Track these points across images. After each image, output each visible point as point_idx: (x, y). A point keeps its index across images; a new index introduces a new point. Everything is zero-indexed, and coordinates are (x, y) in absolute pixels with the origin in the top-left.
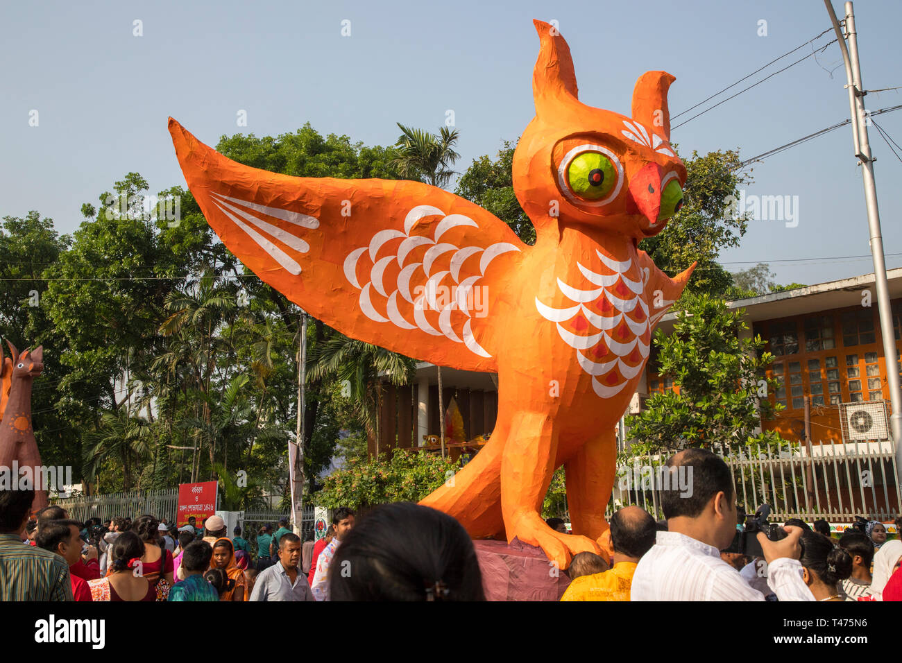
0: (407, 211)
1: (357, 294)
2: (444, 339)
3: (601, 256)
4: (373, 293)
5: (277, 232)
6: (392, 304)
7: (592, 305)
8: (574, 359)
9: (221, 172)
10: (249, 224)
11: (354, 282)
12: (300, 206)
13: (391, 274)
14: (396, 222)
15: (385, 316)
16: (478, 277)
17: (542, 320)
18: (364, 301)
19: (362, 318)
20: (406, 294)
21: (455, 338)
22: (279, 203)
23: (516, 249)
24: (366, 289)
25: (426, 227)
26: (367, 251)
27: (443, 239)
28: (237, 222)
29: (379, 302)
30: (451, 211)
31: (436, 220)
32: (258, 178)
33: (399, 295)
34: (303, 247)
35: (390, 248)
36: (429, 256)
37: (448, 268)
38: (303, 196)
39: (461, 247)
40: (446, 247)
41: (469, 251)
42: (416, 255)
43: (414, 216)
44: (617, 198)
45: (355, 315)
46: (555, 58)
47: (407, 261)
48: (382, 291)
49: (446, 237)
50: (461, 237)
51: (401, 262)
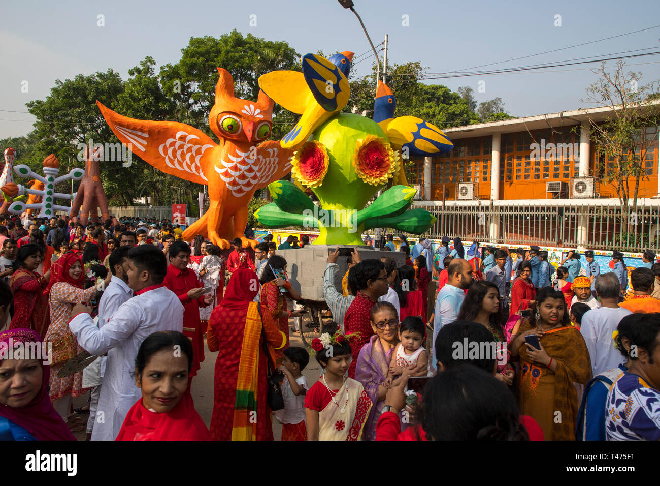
0: (176, 133)
1: (164, 158)
2: (194, 174)
3: (237, 151)
4: (169, 158)
5: (136, 138)
6: (176, 162)
7: (231, 168)
8: (225, 185)
9: (115, 119)
10: (126, 134)
11: (163, 155)
12: (141, 130)
13: (174, 152)
14: (173, 136)
15: (174, 166)
16: (201, 155)
17: (216, 172)
18: (167, 160)
19: (167, 166)
20: (180, 159)
21: (197, 174)
22: (134, 129)
23: (212, 147)
24: (167, 157)
25: (182, 138)
26: (165, 145)
27: (188, 143)
28: (123, 134)
29: (172, 162)
30: (190, 133)
31: (186, 136)
32: (128, 121)
33: (178, 159)
34: (145, 143)
35: (173, 144)
36: (185, 148)
37: (192, 152)
38: (142, 127)
39: (195, 145)
40: (190, 145)
41: (197, 147)
42: (181, 147)
43: (178, 135)
44: (240, 133)
45: (165, 165)
46: (224, 82)
47: (179, 149)
48: (172, 158)
49: (190, 142)
50: (195, 142)
51: (177, 149)
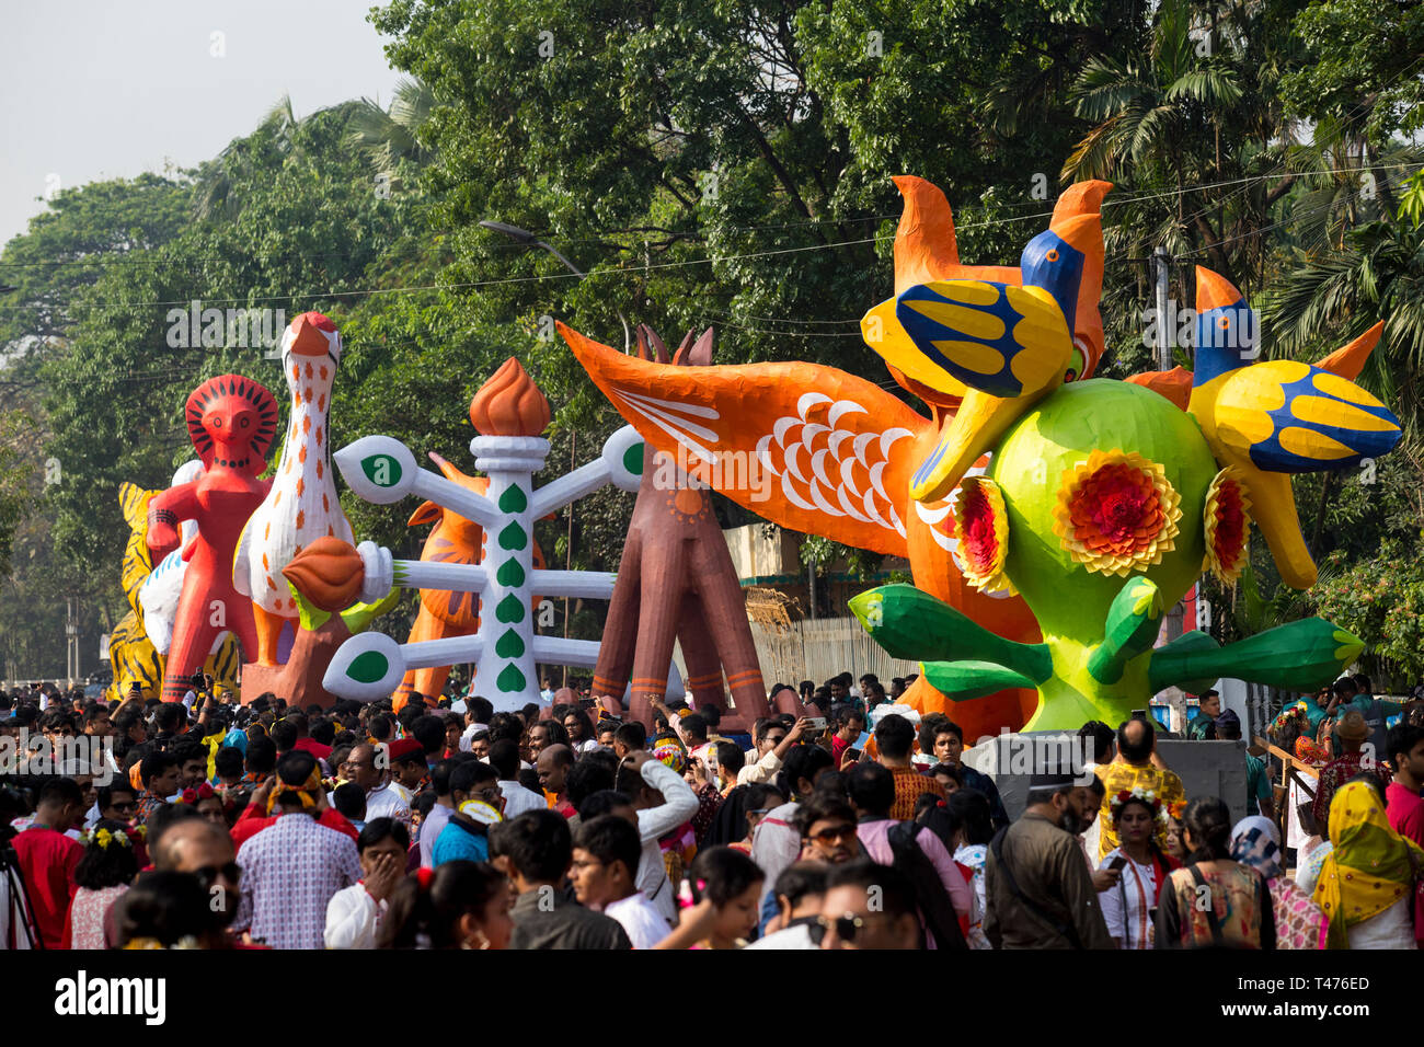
0: (796, 399)
1: (778, 481)
2: (877, 526)
4: (794, 480)
5: (684, 422)
6: (814, 490)
8: (950, 562)
9: (615, 371)
10: (653, 414)
11: (773, 471)
12: (694, 399)
14: (791, 410)
15: (812, 503)
16: (883, 464)
18: (788, 488)
19: (790, 507)
20: (825, 481)
21: (884, 524)
22: (675, 396)
23: (910, 434)
24: (785, 476)
25: (819, 414)
26: (774, 439)
27: (838, 427)
28: (646, 413)
29: (801, 489)
30: (838, 398)
31: (826, 408)
33: (818, 482)
34: (710, 436)
35: (794, 435)
36: (833, 442)
37: (853, 454)
38: (695, 389)
39: (858, 433)
40: (844, 434)
41: (866, 438)
42: (820, 441)
43: (805, 404)
45: (782, 504)
47: (814, 448)
48: (802, 479)
49: (842, 423)
50: (856, 424)
51: (809, 448)
